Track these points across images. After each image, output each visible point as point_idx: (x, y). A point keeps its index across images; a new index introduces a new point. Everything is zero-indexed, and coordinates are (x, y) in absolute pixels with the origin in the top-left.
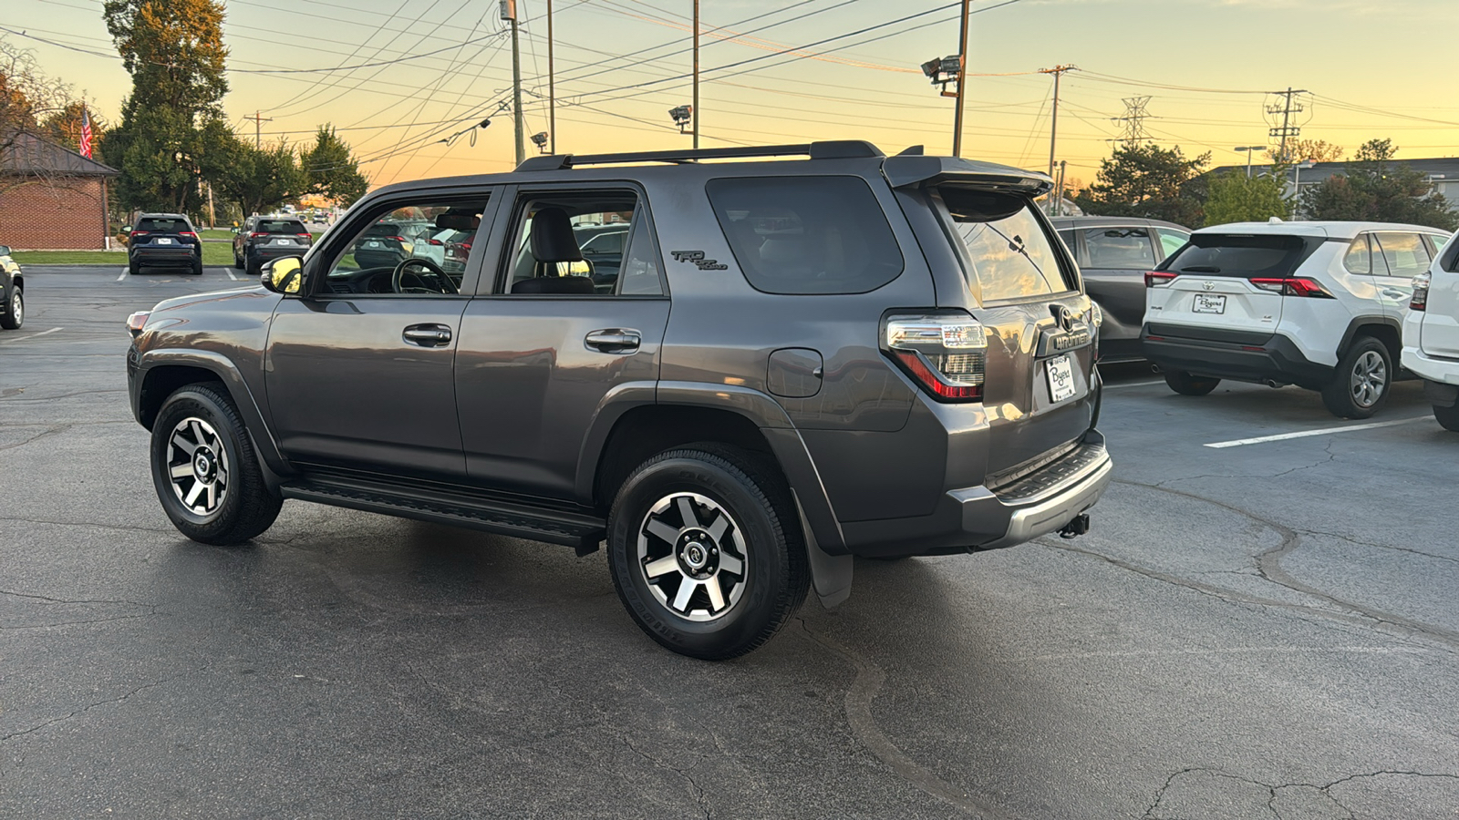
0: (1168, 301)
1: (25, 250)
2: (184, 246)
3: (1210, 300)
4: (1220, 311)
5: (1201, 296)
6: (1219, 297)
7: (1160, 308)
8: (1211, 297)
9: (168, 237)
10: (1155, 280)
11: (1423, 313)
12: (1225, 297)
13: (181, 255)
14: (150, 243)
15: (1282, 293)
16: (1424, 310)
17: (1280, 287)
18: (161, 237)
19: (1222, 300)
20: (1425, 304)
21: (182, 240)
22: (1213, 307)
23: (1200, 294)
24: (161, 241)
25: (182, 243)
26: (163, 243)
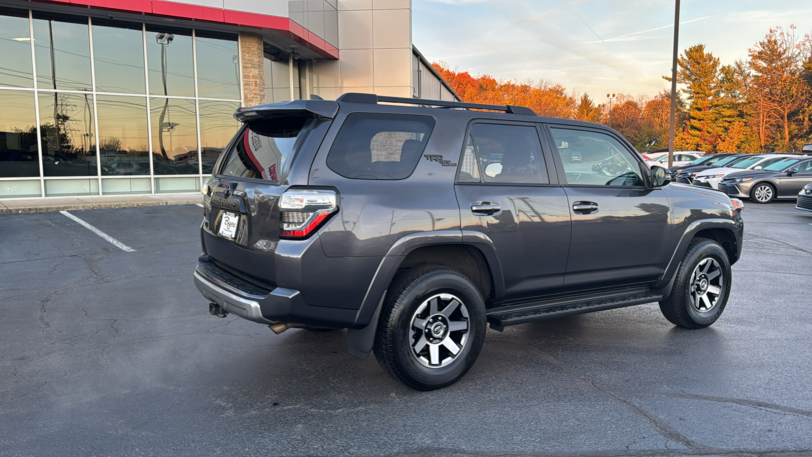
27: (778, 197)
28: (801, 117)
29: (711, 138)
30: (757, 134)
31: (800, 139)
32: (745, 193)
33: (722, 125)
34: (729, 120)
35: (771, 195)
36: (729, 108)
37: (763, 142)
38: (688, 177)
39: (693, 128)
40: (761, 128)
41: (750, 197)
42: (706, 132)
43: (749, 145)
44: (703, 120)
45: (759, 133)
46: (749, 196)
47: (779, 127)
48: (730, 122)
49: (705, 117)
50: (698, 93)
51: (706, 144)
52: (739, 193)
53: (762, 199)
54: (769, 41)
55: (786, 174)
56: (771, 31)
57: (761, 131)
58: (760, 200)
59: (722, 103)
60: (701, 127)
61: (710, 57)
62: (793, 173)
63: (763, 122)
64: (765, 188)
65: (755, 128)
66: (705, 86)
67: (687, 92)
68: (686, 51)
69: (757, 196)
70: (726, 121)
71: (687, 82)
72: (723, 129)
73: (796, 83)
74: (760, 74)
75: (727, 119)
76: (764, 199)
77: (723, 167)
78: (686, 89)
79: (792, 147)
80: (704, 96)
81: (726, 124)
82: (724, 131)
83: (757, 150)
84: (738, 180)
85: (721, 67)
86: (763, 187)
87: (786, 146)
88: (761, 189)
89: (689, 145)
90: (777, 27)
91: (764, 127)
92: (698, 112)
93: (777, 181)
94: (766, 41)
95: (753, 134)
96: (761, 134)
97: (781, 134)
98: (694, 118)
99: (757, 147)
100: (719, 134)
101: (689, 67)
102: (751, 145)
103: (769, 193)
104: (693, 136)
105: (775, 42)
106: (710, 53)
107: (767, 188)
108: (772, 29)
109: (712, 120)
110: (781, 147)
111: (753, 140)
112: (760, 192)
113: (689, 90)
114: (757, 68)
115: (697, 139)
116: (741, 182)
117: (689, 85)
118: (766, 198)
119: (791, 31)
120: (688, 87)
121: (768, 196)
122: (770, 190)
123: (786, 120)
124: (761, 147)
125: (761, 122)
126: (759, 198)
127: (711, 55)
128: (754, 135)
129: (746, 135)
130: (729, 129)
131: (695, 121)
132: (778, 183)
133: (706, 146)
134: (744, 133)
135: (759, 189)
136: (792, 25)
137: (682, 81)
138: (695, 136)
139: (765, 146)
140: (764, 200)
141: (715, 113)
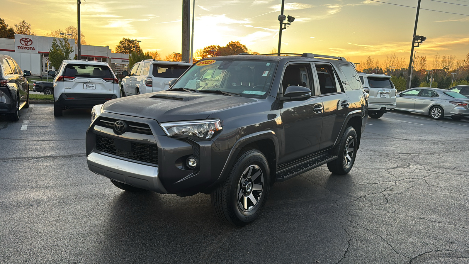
0: (73, 86)
3: (90, 85)
4: (94, 88)
5: (86, 84)
6: (93, 84)
7: (70, 88)
8: (90, 84)
10: (65, 79)
11: (152, 87)
12: (95, 84)
15: (113, 83)
16: (152, 86)
17: (113, 81)
19: (94, 85)
20: (152, 85)
22: (91, 87)
23: (86, 83)
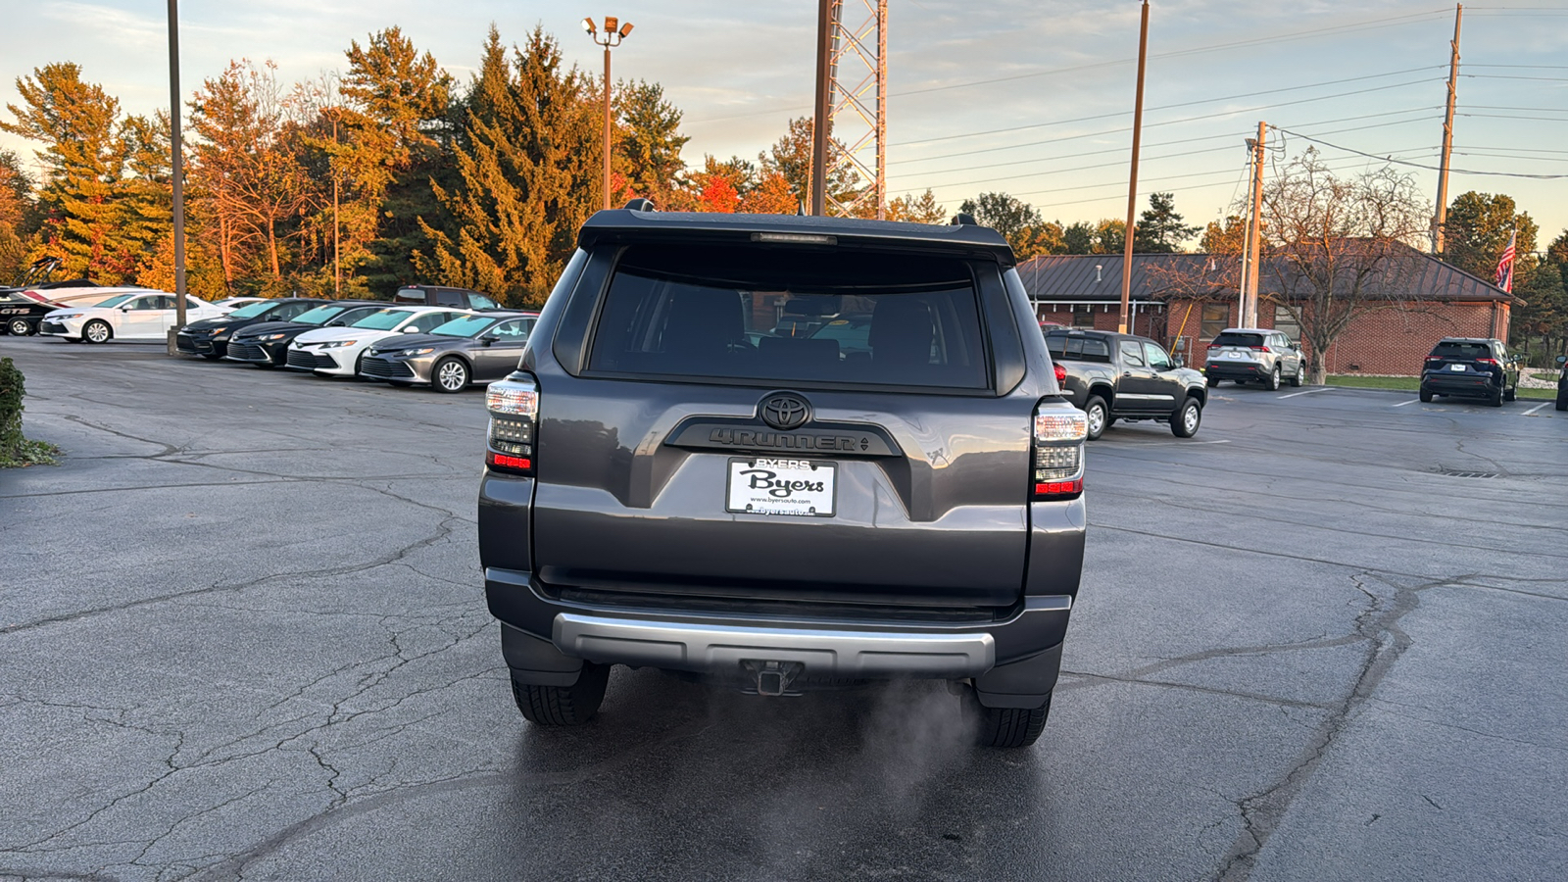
1: (1401, 376)
2: (1480, 373)
9: (1463, 363)
13: (1474, 384)
14: (1443, 369)
18: (1455, 363)
21: (1478, 367)
24: (1454, 368)
25: (1477, 370)
26: (1456, 369)
27: (474, 381)
28: (304, 232)
29: (115, 261)
30: (215, 258)
31: (304, 274)
32: (424, 375)
33: (138, 235)
34: (155, 226)
35: (463, 378)
36: (152, 203)
37: (228, 274)
38: (260, 345)
39: (71, 235)
40: (223, 248)
41: (432, 383)
42: (102, 248)
43: (203, 279)
44: (93, 221)
45: (220, 257)
46: (430, 381)
47: (258, 249)
48: (156, 231)
49: (100, 216)
50: (74, 164)
51: (108, 272)
52: (413, 375)
53: (450, 386)
54: (223, 83)
55: (480, 342)
56: (233, 65)
57: (224, 253)
58: (447, 387)
59: (137, 192)
60: (92, 237)
61: (98, 94)
62: (494, 340)
63: (227, 236)
64: (453, 366)
65: (212, 248)
66: (92, 151)
67: (46, 158)
68: (37, 70)
69: (442, 381)
70: (147, 228)
71: (45, 136)
72: (140, 243)
73: (290, 171)
74: (212, 144)
75: (150, 224)
76: (453, 385)
77: (321, 326)
78: (44, 151)
79: (290, 286)
80: (92, 171)
81: (149, 235)
82: (144, 247)
83: (220, 289)
84: (409, 353)
85: (124, 117)
86: (451, 364)
87: (279, 284)
88: (448, 367)
89: (65, 272)
90: (244, 60)
91: (228, 246)
92: (82, 205)
93: (472, 354)
94: (218, 81)
95: (209, 258)
96: (224, 259)
97: (261, 260)
98: (72, 216)
99: (220, 282)
100: (132, 252)
101: (49, 107)
102: (208, 278)
103: (459, 374)
104: (73, 254)
105: (235, 87)
106: (97, 85)
107: (457, 366)
108: (235, 62)
109: (115, 225)
110: (269, 285)
111: (210, 270)
112: (446, 373)
113: (52, 155)
114: (205, 130)
115: (86, 261)
116: (415, 355)
117: (50, 145)
118: (456, 384)
119: (268, 71)
120: (49, 149)
121: (458, 379)
122: (462, 370)
123: (272, 235)
124: (227, 283)
125: (223, 236)
126: (446, 383)
127: (100, 89)
128: (211, 260)
129: (195, 258)
130: (159, 246)
131: (75, 221)
132: (473, 358)
133: (108, 275)
134: (191, 255)
135: (445, 367)
136: (271, 62)
137: (35, 135)
138: (78, 253)
139: (233, 282)
140: (453, 388)
141: (121, 210)
